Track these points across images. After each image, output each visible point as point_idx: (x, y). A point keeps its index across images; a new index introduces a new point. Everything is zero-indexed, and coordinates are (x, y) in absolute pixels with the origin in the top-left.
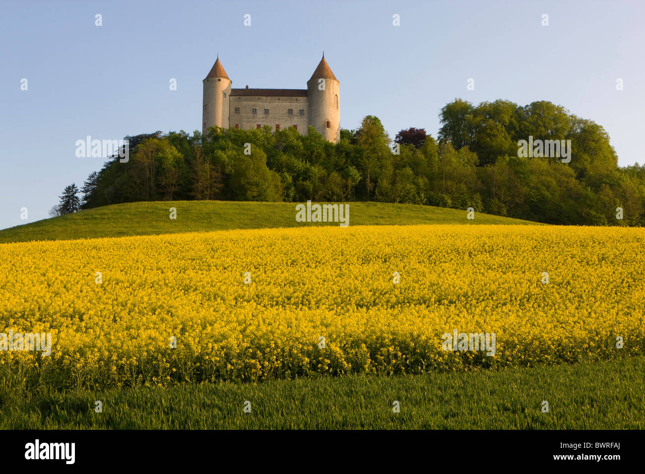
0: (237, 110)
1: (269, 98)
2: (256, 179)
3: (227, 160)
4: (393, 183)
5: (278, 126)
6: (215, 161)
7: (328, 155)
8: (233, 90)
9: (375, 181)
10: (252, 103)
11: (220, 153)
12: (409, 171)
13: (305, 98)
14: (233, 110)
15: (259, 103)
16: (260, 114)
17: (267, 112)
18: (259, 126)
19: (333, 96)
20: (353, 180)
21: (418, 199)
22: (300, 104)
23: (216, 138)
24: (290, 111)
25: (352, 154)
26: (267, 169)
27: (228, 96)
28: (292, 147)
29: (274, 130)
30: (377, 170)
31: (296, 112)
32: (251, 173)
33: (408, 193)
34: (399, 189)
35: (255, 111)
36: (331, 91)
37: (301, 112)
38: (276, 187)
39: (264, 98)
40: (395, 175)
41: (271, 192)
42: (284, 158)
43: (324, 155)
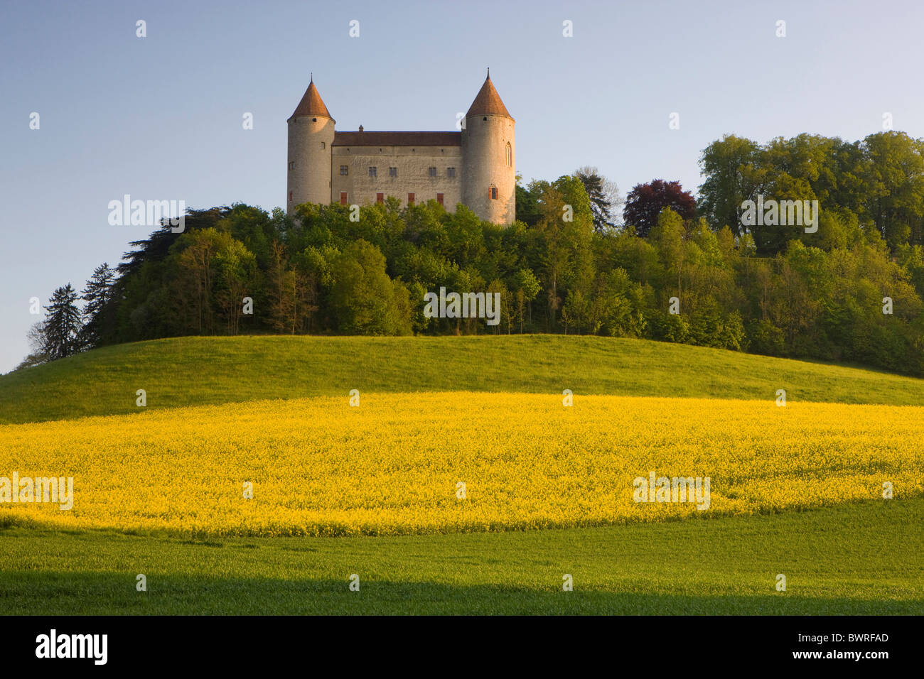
0: (344, 170)
1: (397, 149)
2: (370, 297)
3: (324, 263)
4: (593, 297)
5: (411, 197)
6: (306, 267)
7: (491, 250)
8: (338, 135)
9: (562, 294)
10: (369, 158)
11: (313, 252)
12: (621, 274)
13: (457, 148)
14: (337, 170)
15: (381, 158)
16: (382, 176)
17: (393, 172)
18: (380, 197)
19: (503, 146)
20: (528, 293)
21: (633, 322)
22: (447, 158)
23: (308, 222)
24: (432, 171)
25: (530, 247)
26: (387, 278)
27: (328, 147)
28: (432, 236)
29: (404, 204)
30: (570, 273)
31: (441, 171)
32: (360, 289)
33: (617, 314)
34: (601, 307)
35: (373, 171)
36: (501, 137)
37: (451, 172)
38: (401, 307)
39: (389, 149)
40: (597, 280)
41: (392, 318)
42: (416, 256)
43: (483, 250)
